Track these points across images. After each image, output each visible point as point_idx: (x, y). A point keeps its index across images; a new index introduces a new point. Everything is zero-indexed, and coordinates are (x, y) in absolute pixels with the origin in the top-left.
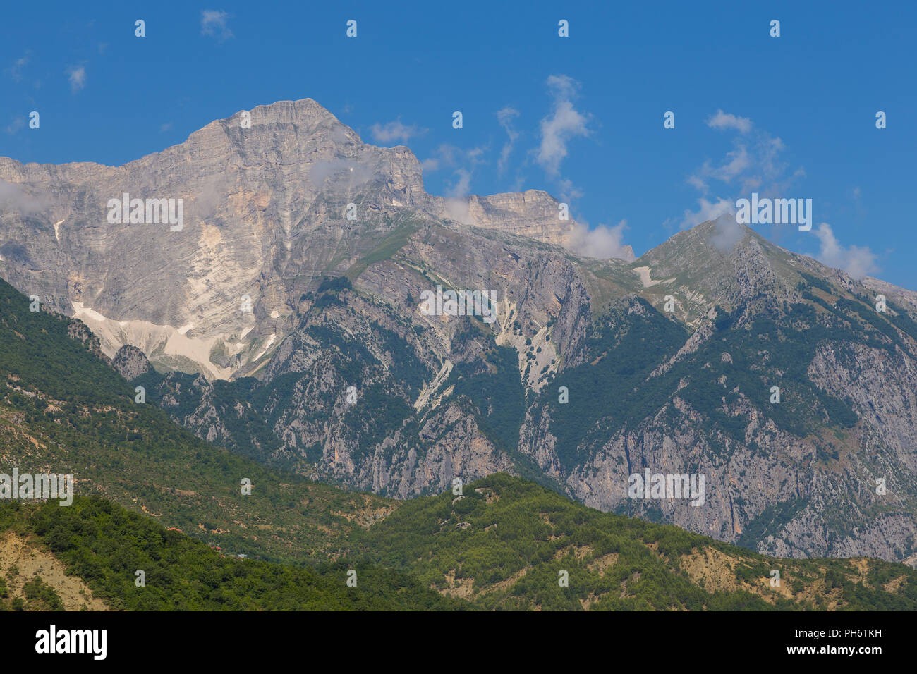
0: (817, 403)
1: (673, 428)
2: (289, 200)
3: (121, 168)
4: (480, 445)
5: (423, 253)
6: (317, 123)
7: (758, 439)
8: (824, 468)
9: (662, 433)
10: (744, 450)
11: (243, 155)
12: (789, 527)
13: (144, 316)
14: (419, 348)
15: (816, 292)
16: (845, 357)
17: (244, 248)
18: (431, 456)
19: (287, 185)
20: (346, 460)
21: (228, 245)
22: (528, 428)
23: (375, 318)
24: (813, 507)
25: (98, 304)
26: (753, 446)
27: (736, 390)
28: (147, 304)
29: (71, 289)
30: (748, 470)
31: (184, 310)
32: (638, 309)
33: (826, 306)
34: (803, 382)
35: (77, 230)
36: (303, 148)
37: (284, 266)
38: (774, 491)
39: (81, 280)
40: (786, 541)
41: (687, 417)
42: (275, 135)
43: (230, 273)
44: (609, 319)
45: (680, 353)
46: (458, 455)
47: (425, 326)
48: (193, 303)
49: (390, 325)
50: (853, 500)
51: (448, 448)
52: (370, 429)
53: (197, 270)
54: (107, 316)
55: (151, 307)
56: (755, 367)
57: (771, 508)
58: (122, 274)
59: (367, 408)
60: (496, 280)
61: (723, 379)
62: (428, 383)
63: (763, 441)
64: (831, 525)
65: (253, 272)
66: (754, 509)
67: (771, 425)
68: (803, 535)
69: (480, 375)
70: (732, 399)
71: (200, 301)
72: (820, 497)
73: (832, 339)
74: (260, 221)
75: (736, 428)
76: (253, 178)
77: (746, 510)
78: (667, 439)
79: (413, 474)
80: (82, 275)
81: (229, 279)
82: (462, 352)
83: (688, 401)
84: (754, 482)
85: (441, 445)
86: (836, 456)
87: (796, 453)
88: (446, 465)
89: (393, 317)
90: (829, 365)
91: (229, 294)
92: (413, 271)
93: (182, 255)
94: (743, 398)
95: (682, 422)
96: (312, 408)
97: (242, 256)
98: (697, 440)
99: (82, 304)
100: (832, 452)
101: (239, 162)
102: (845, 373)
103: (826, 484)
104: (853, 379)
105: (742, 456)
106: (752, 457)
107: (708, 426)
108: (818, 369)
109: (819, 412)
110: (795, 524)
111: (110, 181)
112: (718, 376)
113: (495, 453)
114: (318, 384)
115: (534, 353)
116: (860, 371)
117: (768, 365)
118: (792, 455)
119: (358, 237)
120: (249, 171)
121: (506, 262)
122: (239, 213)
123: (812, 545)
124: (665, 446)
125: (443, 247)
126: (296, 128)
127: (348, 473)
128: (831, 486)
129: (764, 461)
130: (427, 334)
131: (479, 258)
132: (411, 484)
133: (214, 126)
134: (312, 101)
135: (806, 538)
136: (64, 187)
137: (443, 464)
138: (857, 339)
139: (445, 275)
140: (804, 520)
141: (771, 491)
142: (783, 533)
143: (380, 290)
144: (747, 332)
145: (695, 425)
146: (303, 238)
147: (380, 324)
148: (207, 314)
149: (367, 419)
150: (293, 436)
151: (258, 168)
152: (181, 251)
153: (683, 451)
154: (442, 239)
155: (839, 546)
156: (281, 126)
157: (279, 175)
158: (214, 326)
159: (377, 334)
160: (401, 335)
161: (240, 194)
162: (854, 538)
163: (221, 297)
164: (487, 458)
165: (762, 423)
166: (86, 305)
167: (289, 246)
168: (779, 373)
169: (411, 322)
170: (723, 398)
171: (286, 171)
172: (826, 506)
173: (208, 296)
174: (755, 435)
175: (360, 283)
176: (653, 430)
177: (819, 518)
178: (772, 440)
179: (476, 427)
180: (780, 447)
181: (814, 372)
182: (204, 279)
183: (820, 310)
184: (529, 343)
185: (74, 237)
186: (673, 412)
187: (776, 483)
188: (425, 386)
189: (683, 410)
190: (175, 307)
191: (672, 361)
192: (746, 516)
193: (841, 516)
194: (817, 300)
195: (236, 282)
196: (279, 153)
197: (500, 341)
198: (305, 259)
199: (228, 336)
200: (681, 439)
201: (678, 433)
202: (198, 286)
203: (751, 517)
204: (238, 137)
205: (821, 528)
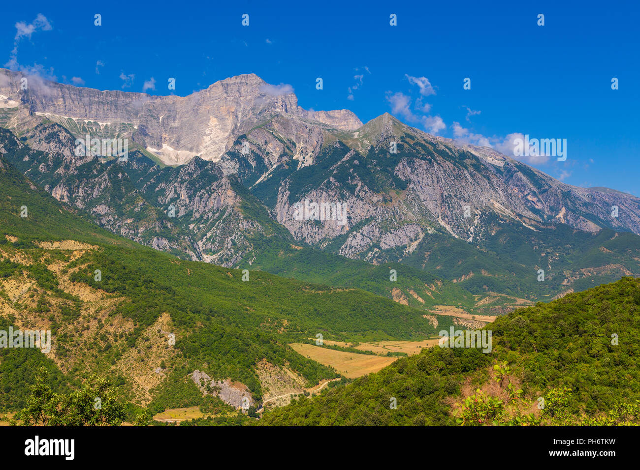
0: (391, 180)
1: (328, 189)
2: (241, 109)
3: (185, 97)
4: (230, 193)
5: (275, 126)
6: (255, 82)
7: (360, 193)
8: (384, 205)
9: (323, 190)
10: (354, 197)
11: (226, 93)
12: (364, 228)
13: (187, 149)
14: (266, 160)
15: (407, 139)
16: (411, 163)
17: (225, 125)
18: (213, 197)
19: (241, 104)
20: (186, 198)
21: (219, 125)
22: (283, 188)
23: (253, 149)
24: (376, 220)
25: (171, 145)
26: (358, 196)
27: (355, 174)
28: (189, 145)
29: (163, 139)
30: (354, 206)
31: (201, 147)
32: (338, 145)
33: (409, 145)
34: (387, 172)
35: (167, 119)
36: (248, 91)
37: (236, 132)
38: (364, 214)
39: (167, 136)
40: (362, 234)
41: (334, 184)
42: (239, 86)
43: (218, 135)
44: (327, 149)
45: (342, 160)
46: (223, 197)
47: (270, 152)
48: (205, 145)
49: (257, 151)
50: (394, 218)
51: (220, 194)
52: (199, 187)
53: (207, 133)
54: (175, 149)
55: (190, 146)
56: (369, 166)
57: (363, 221)
58: (181, 135)
59: (199, 178)
60: (299, 136)
61: (351, 170)
62: (266, 173)
63: (362, 194)
64: (382, 228)
65: (227, 134)
66: (355, 221)
67: (366, 188)
68: (370, 232)
69: (282, 170)
70: (353, 178)
71: (207, 144)
72: (380, 217)
73: (407, 157)
74: (231, 116)
75: (352, 189)
76: (230, 101)
77: (352, 221)
78: (324, 193)
79: (206, 204)
80: (167, 134)
81: (218, 137)
82: (280, 161)
83: (335, 178)
84: (356, 210)
85: (217, 193)
86: (391, 201)
87: (375, 199)
88: (218, 200)
89: (259, 148)
90: (404, 167)
91: (217, 142)
92: (268, 132)
93: (203, 128)
94: (357, 178)
95: (332, 186)
96: (184, 178)
97: (223, 129)
98: (336, 193)
99: (166, 145)
100: (390, 199)
101: (225, 95)
102: (409, 169)
103: (383, 212)
104: (413, 172)
105: (353, 200)
106: (357, 200)
107: (341, 188)
108: (399, 168)
109: (391, 184)
110: (366, 227)
111: (182, 102)
112: (350, 169)
113: (236, 196)
114: (188, 169)
115: (305, 162)
116: (416, 169)
117: (375, 165)
118: (373, 200)
119: (261, 122)
120: (229, 99)
121: (303, 129)
122: (224, 113)
123: (373, 236)
124: (323, 195)
125: (282, 124)
126: (247, 84)
127: (186, 203)
128: (385, 212)
129: (361, 202)
130: (270, 155)
131: (294, 127)
132: (205, 208)
133: (218, 83)
134: (254, 74)
135: (371, 233)
136: (165, 104)
137: (216, 200)
138: (416, 157)
139: (281, 134)
140: (371, 225)
141: (363, 214)
142: (361, 230)
143: (257, 139)
144: (376, 154)
145: (336, 188)
146: (243, 122)
147: (254, 151)
148: (208, 149)
149: (198, 183)
150: (173, 189)
151: (232, 98)
152: (202, 127)
153: (331, 198)
154: (282, 121)
155: (383, 236)
156: (241, 83)
157: (239, 100)
158: (210, 153)
159: (253, 154)
160: (261, 155)
161: (224, 107)
162: (391, 233)
163: (214, 143)
164: (232, 198)
165: (362, 187)
166: (168, 145)
167: (239, 125)
168: (378, 168)
169: (265, 150)
170: (349, 177)
171: (242, 99)
172: (382, 220)
173: (210, 142)
174: (359, 192)
175: (250, 137)
176: (320, 189)
177: (378, 225)
178: (366, 194)
179: (230, 185)
180: (369, 197)
181: (398, 169)
182: (209, 136)
183: (406, 146)
184: (304, 158)
185: (166, 121)
186: (329, 182)
187: (366, 211)
188: (265, 173)
189: (333, 182)
190: (198, 146)
191: (339, 163)
192: (352, 223)
193: (387, 224)
194: (406, 142)
195: (220, 138)
196: (239, 92)
197: (294, 158)
198: (243, 129)
199: (214, 156)
200: (331, 193)
201: (330, 190)
202: (207, 139)
203: (354, 224)
204: (226, 87)
205: (378, 229)
